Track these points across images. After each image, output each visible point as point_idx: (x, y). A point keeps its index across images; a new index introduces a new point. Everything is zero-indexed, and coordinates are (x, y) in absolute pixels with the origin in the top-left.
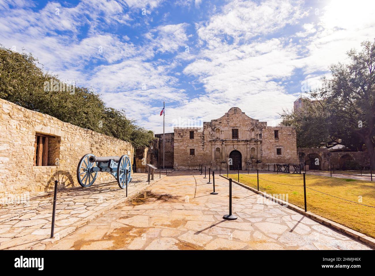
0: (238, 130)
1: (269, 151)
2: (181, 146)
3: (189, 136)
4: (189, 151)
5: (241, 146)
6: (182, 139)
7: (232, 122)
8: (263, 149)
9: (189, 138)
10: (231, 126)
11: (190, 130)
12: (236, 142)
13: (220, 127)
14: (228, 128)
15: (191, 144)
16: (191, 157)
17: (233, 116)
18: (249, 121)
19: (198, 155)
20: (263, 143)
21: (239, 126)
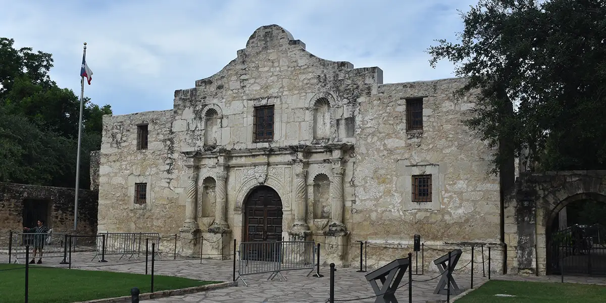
3: (135, 142)
5: (281, 169)
6: (120, 151)
7: (255, 83)
8: (359, 179)
9: (135, 146)
10: (250, 96)
11: (139, 122)
12: (263, 155)
13: (219, 104)
14: (243, 105)
15: (140, 168)
16: (137, 210)
17: (259, 58)
18: (311, 70)
19: (155, 203)
20: (360, 153)
21: (276, 94)
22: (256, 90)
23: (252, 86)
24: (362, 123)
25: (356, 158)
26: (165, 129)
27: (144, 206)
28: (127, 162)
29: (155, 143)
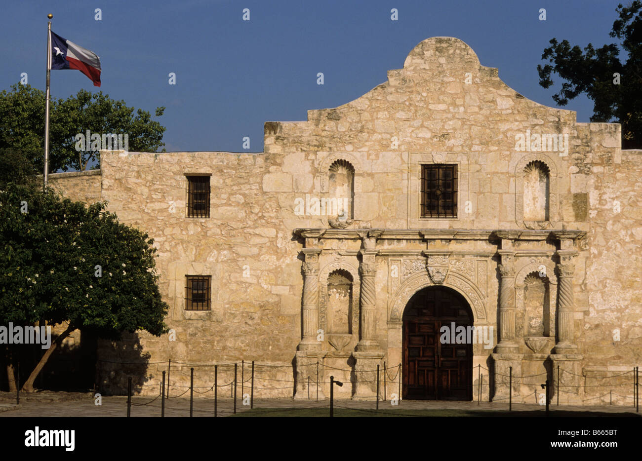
0: (452, 168)
1: (629, 294)
3: (182, 204)
4: (179, 290)
6: (145, 217)
7: (422, 126)
8: (595, 280)
9: (183, 211)
10: (414, 147)
11: (190, 170)
12: (442, 239)
13: (355, 153)
14: (402, 159)
15: (194, 250)
16: (191, 322)
17: (428, 88)
18: (517, 118)
19: (230, 310)
20: (595, 245)
21: (460, 149)
22: (424, 139)
23: (417, 131)
24: (598, 202)
25: (590, 252)
26: (249, 187)
27: (207, 315)
28: (165, 239)
29: (226, 208)
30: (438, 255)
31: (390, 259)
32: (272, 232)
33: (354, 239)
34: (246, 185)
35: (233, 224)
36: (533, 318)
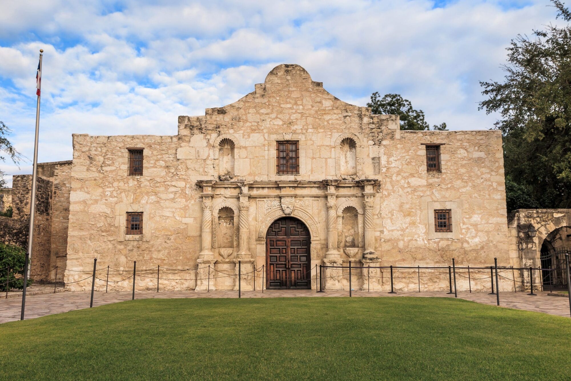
0: (295, 143)
1: (408, 220)
2: (96, 201)
3: (125, 167)
4: (122, 222)
5: (308, 201)
6: (102, 176)
7: (277, 117)
8: (386, 211)
9: (125, 172)
10: (272, 130)
11: (130, 145)
12: (290, 187)
13: (235, 135)
14: (264, 138)
15: (132, 195)
16: (129, 242)
17: (280, 94)
18: (335, 111)
19: (155, 234)
20: (386, 189)
21: (300, 131)
22: (278, 125)
23: (273, 121)
24: (386, 163)
25: (383, 194)
26: (167, 156)
27: (140, 237)
28: (113, 189)
29: (153, 169)
30: (288, 197)
31: (257, 200)
32: (182, 184)
33: (235, 188)
34: (166, 155)
35: (159, 180)
36: (348, 236)
